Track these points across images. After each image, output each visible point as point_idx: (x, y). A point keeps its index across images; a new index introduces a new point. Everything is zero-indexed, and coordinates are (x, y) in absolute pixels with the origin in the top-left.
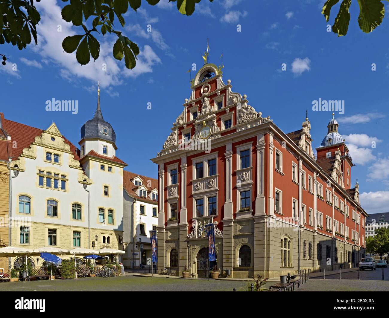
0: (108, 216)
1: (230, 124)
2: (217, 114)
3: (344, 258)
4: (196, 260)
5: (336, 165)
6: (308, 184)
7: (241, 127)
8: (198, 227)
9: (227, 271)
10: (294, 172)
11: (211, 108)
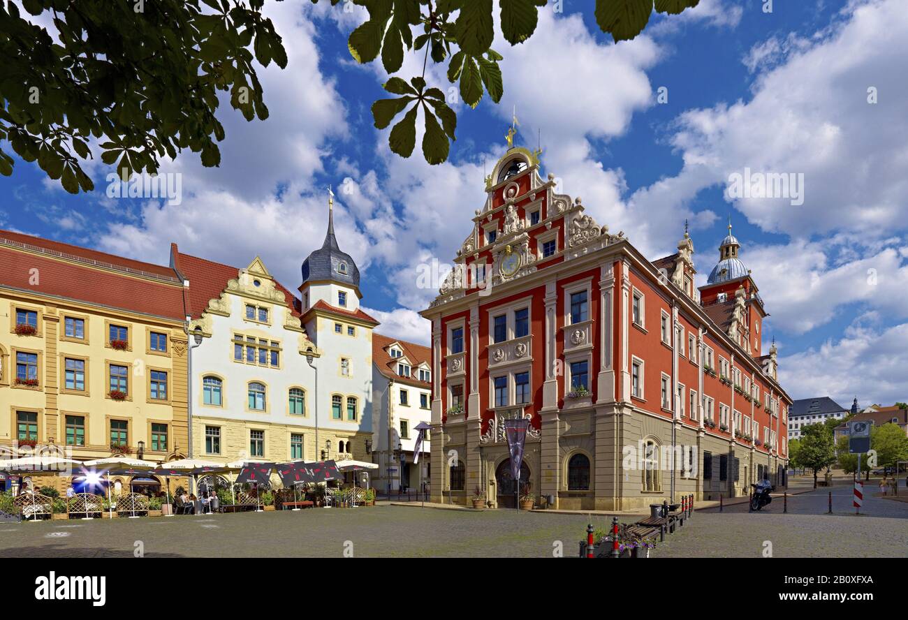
0: (348, 408)
1: (553, 248)
2: (529, 233)
3: (751, 476)
4: (495, 478)
5: (737, 314)
6: (689, 348)
7: (571, 252)
8: (498, 424)
9: (548, 498)
10: (664, 328)
11: (520, 223)
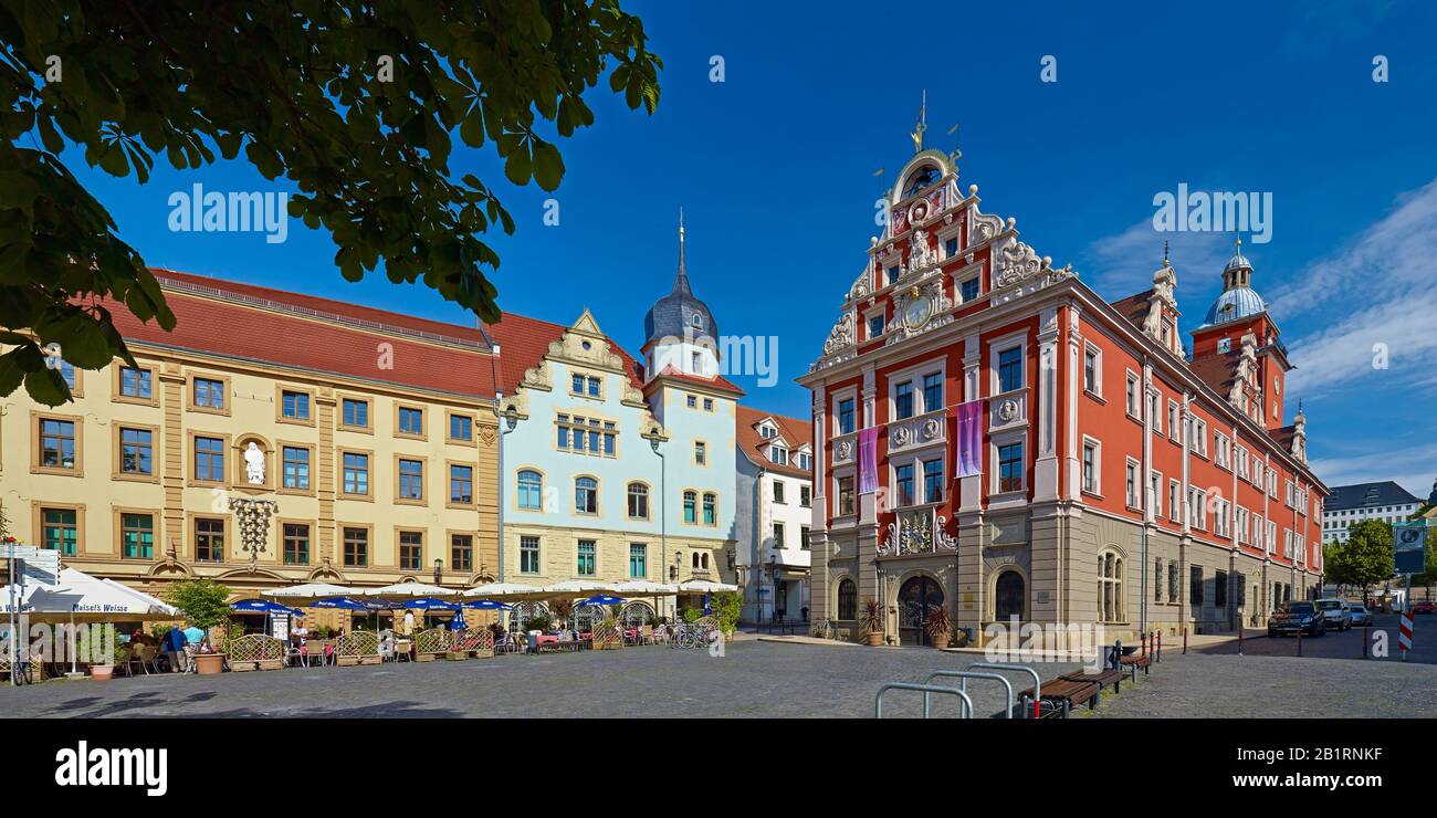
0: (705, 509)
1: (976, 290)
2: (943, 269)
3: (1264, 600)
4: (896, 604)
5: (1243, 369)
6: (1168, 421)
7: (1001, 293)
8: (901, 530)
9: (968, 631)
10: (1130, 395)
11: (932, 255)
